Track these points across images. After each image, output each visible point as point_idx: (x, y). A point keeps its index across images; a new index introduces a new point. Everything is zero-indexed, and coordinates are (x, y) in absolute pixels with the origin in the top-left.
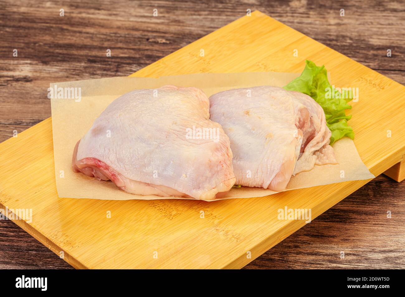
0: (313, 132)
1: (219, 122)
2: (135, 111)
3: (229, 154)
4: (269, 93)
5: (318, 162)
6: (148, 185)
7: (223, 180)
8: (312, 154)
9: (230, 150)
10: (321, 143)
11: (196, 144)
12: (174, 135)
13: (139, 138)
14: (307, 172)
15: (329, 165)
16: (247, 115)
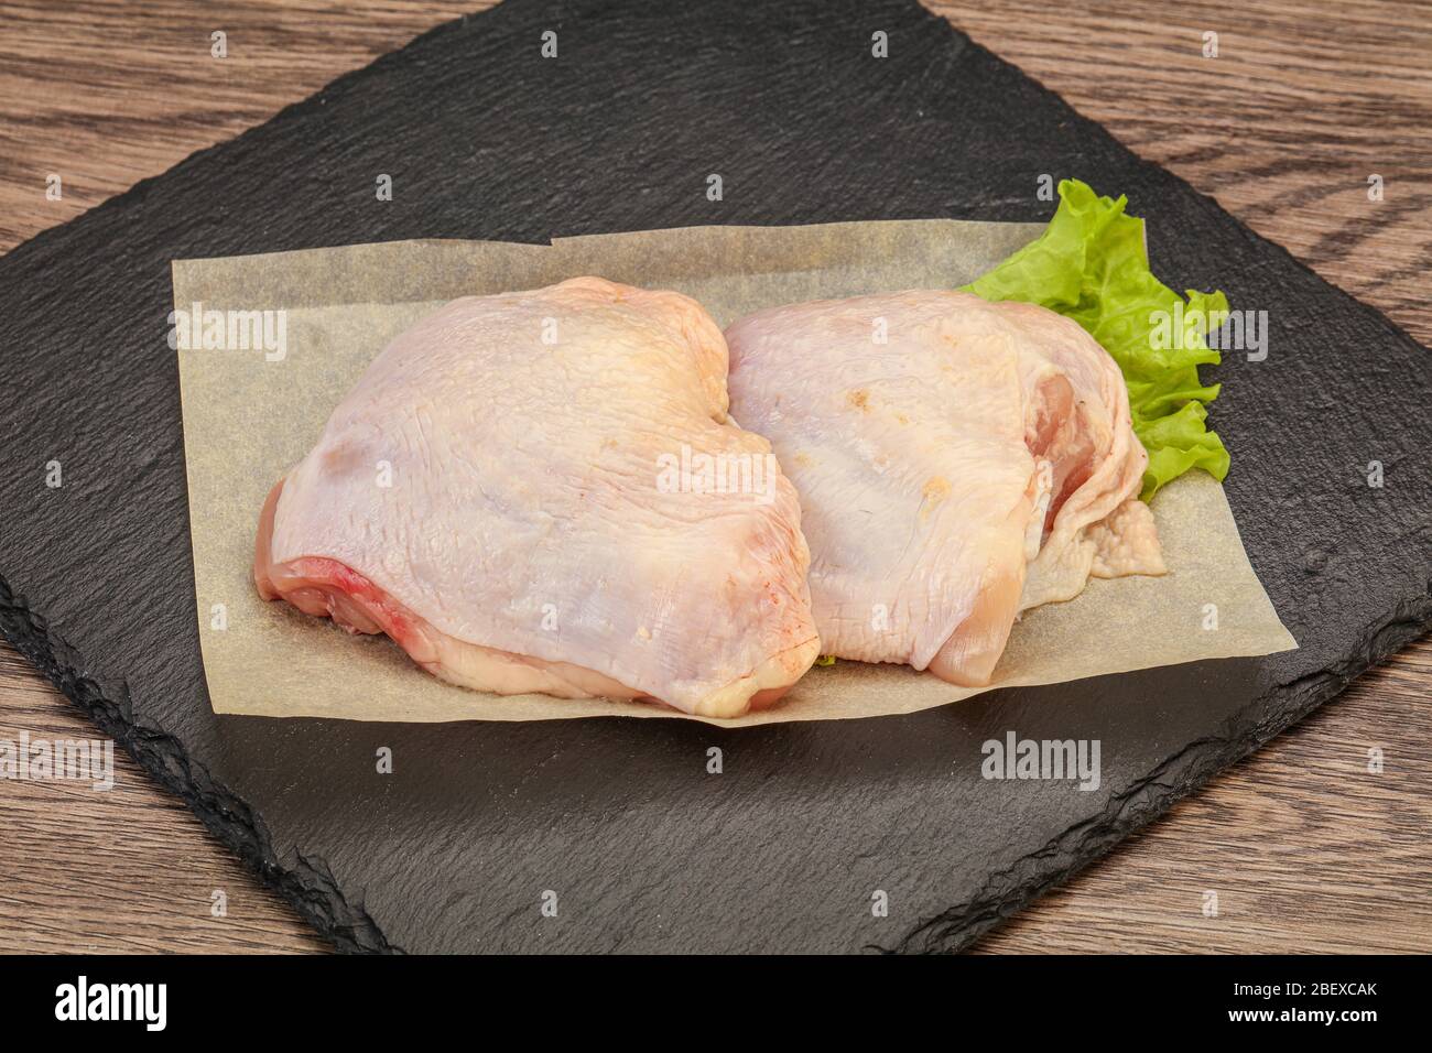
0: (1085, 457)
1: (760, 431)
2: (472, 396)
3: (799, 555)
4: (936, 322)
5: (1099, 567)
6: (519, 658)
7: (777, 650)
8: (1081, 535)
9: (802, 540)
10: (1111, 496)
11: (681, 519)
12: (608, 487)
13: (487, 497)
14: (1063, 605)
15: (1139, 579)
16: (859, 410)
